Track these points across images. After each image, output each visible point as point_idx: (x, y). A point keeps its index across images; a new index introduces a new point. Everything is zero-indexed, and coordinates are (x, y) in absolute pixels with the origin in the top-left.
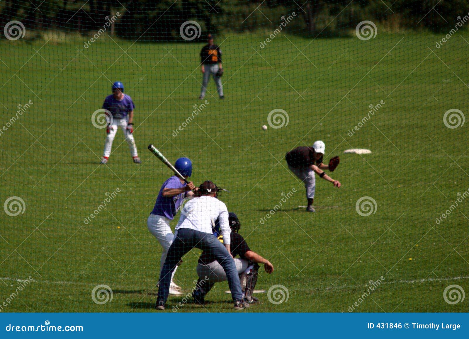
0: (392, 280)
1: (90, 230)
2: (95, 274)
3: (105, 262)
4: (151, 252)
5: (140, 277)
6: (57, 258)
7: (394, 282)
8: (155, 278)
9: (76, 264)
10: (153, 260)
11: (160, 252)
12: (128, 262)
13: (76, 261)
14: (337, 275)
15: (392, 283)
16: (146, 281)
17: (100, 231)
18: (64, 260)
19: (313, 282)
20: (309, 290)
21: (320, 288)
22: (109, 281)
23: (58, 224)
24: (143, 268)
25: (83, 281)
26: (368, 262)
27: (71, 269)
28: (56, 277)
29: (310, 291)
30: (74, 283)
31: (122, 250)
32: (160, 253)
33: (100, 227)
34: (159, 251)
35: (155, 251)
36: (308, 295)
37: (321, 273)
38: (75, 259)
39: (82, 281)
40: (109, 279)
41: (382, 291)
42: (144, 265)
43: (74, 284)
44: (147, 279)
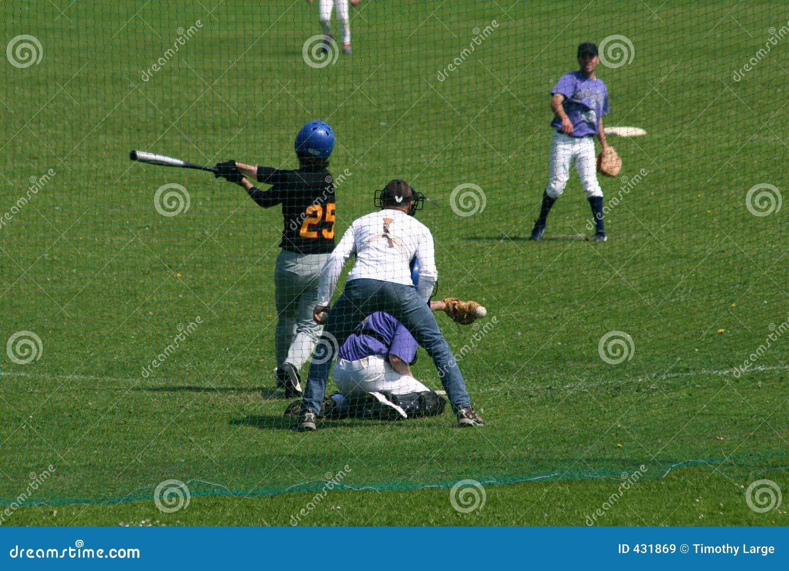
0: (687, 370)
1: (126, 281)
2: (137, 362)
3: (154, 339)
4: (239, 320)
5: (219, 367)
6: (65, 333)
7: (692, 374)
8: (248, 368)
9: (101, 343)
10: (244, 335)
11: (256, 321)
12: (196, 339)
13: (101, 338)
14: (586, 361)
15: (688, 374)
16: (231, 373)
17: (145, 281)
18: (77, 336)
19: (541, 375)
20: (534, 388)
21: (555, 385)
22: (163, 374)
23: (67, 269)
24: (226, 349)
25: (115, 374)
26: (642, 337)
27: (91, 353)
28: (64, 367)
29: (536, 391)
30: (98, 378)
31: (186, 317)
32: (257, 323)
33: (143, 274)
34: (255, 319)
35: (247, 319)
36: (532, 399)
37: (557, 358)
38: (99, 333)
39: (112, 375)
40: (163, 370)
41: (668, 389)
42: (228, 344)
43: (97, 380)
44: (233, 370)
